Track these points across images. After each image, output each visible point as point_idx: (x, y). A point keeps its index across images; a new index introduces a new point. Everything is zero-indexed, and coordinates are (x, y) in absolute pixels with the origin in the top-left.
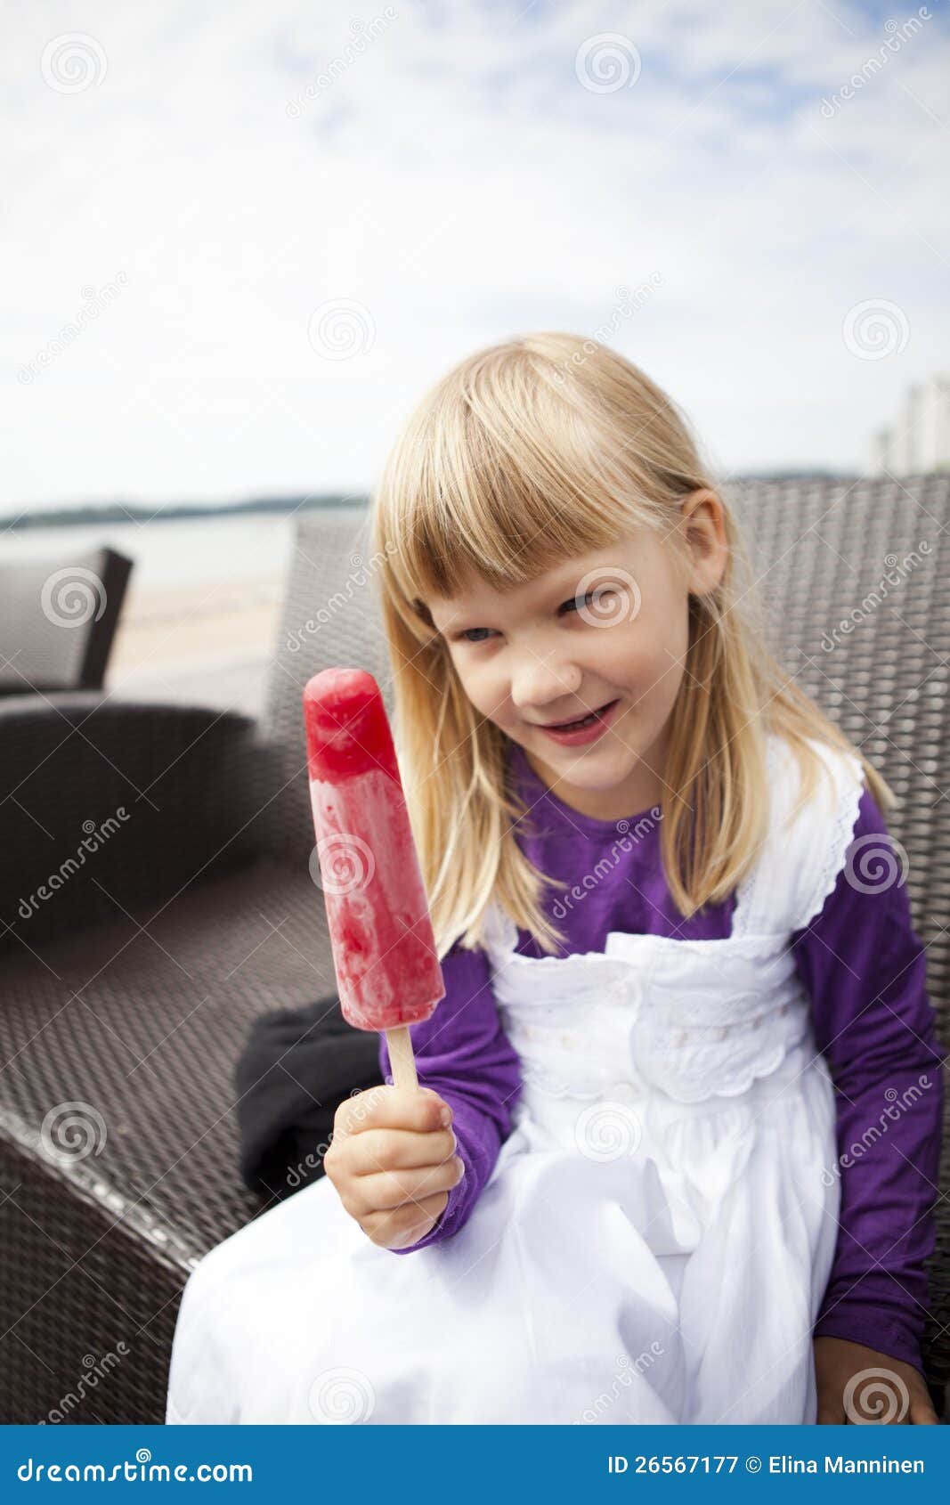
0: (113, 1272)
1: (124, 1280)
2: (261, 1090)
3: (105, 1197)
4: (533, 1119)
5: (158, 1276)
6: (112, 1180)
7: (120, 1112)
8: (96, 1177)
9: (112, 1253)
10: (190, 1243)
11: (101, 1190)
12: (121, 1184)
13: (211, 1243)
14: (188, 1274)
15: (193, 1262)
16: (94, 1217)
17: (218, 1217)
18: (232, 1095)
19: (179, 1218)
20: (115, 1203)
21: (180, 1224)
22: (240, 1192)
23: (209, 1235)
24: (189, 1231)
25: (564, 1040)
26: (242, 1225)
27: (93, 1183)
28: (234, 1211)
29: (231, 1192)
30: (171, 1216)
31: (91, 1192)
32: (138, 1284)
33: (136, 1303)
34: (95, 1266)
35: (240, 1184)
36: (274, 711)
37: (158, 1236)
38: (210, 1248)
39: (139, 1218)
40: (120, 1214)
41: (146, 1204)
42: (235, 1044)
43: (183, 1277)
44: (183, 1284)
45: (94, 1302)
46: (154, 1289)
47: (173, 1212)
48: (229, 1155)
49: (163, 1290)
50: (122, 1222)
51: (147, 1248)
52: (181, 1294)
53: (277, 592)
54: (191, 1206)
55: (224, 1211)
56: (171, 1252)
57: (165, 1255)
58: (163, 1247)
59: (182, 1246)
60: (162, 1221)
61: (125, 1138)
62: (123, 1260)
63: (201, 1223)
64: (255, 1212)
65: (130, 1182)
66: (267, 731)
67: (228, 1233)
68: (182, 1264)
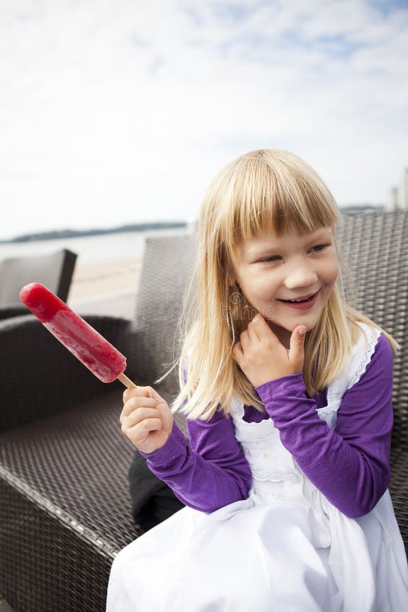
0: (80, 558)
1: (85, 561)
2: (141, 480)
3: (76, 526)
4: (255, 493)
5: (99, 559)
6: (78, 519)
7: (80, 490)
8: (72, 518)
9: (79, 550)
10: (113, 546)
11: (74, 523)
12: (82, 520)
13: (122, 546)
14: (113, 559)
15: (114, 553)
16: (71, 535)
17: (124, 534)
18: (128, 483)
19: (107, 535)
20: (80, 528)
21: (108, 537)
22: (133, 524)
23: (121, 542)
24: (112, 540)
25: (265, 455)
26: (135, 538)
27: (70, 520)
28: (130, 532)
29: (129, 524)
30: (104, 534)
31: (69, 524)
32: (90, 563)
33: (91, 571)
34: (72, 555)
35: (132, 521)
36: (139, 318)
37: (99, 543)
38: (122, 548)
39: (91, 535)
40: (82, 533)
41: (94, 529)
42: (128, 461)
43: (110, 560)
44: (111, 564)
45: (72, 571)
46: (98, 565)
47: (105, 532)
48: (127, 508)
49: (102, 565)
50: (83, 536)
51: (94, 547)
52: (110, 568)
53: (139, 267)
54: (112, 530)
55: (127, 532)
56: (104, 549)
57: (102, 551)
58: (101, 547)
59: (109, 546)
60: (101, 536)
61: (82, 500)
62: (84, 553)
63: (117, 537)
64: (140, 533)
65: (86, 520)
66: (136, 326)
67: (129, 542)
68: (109, 554)
